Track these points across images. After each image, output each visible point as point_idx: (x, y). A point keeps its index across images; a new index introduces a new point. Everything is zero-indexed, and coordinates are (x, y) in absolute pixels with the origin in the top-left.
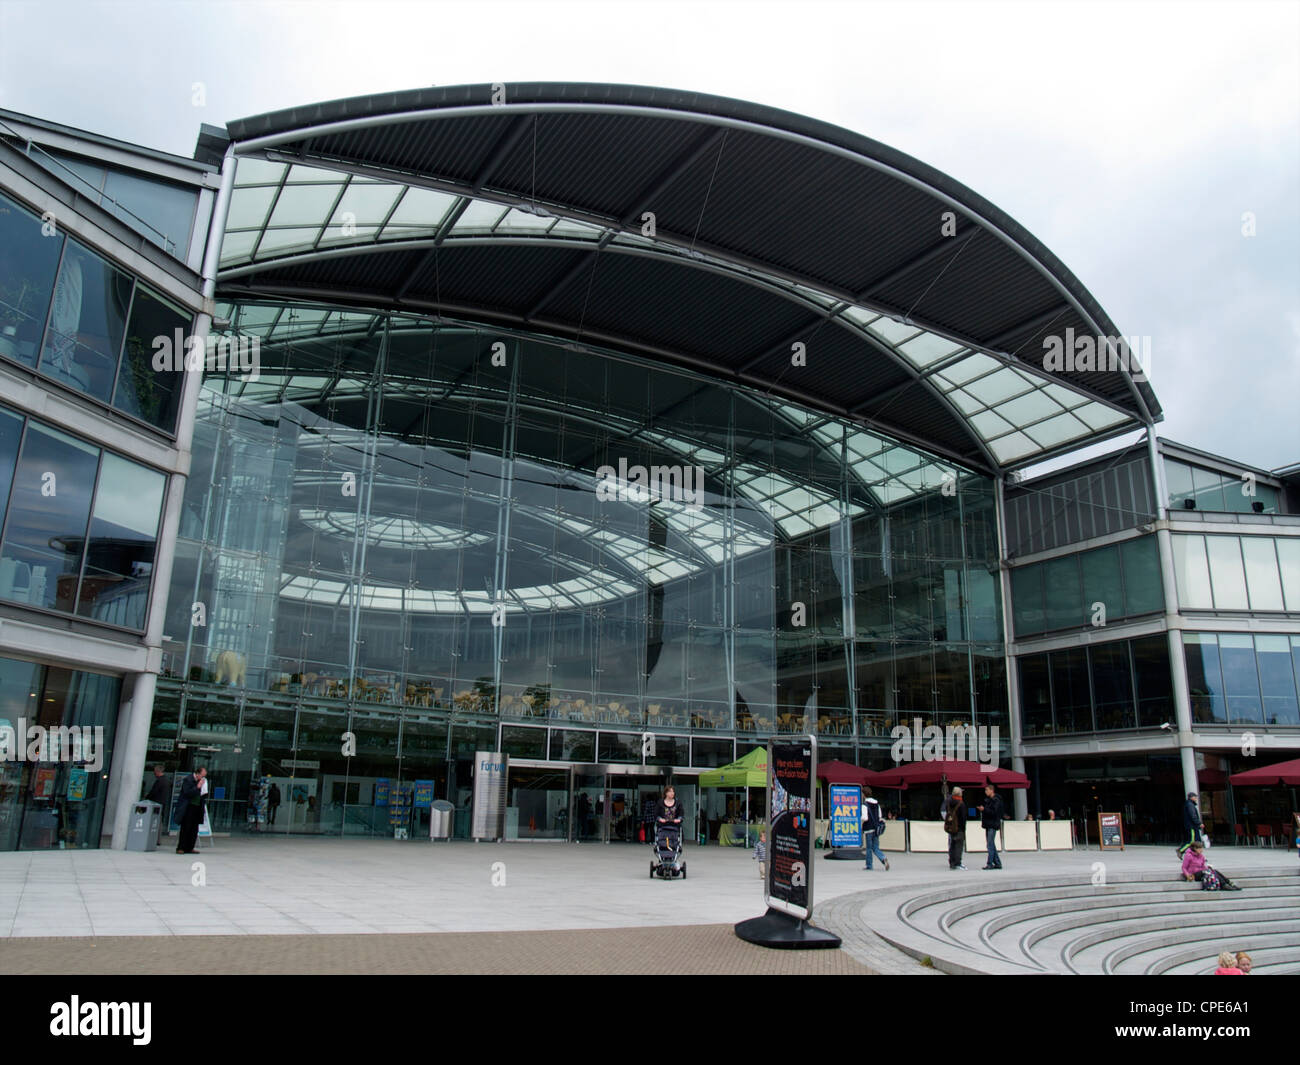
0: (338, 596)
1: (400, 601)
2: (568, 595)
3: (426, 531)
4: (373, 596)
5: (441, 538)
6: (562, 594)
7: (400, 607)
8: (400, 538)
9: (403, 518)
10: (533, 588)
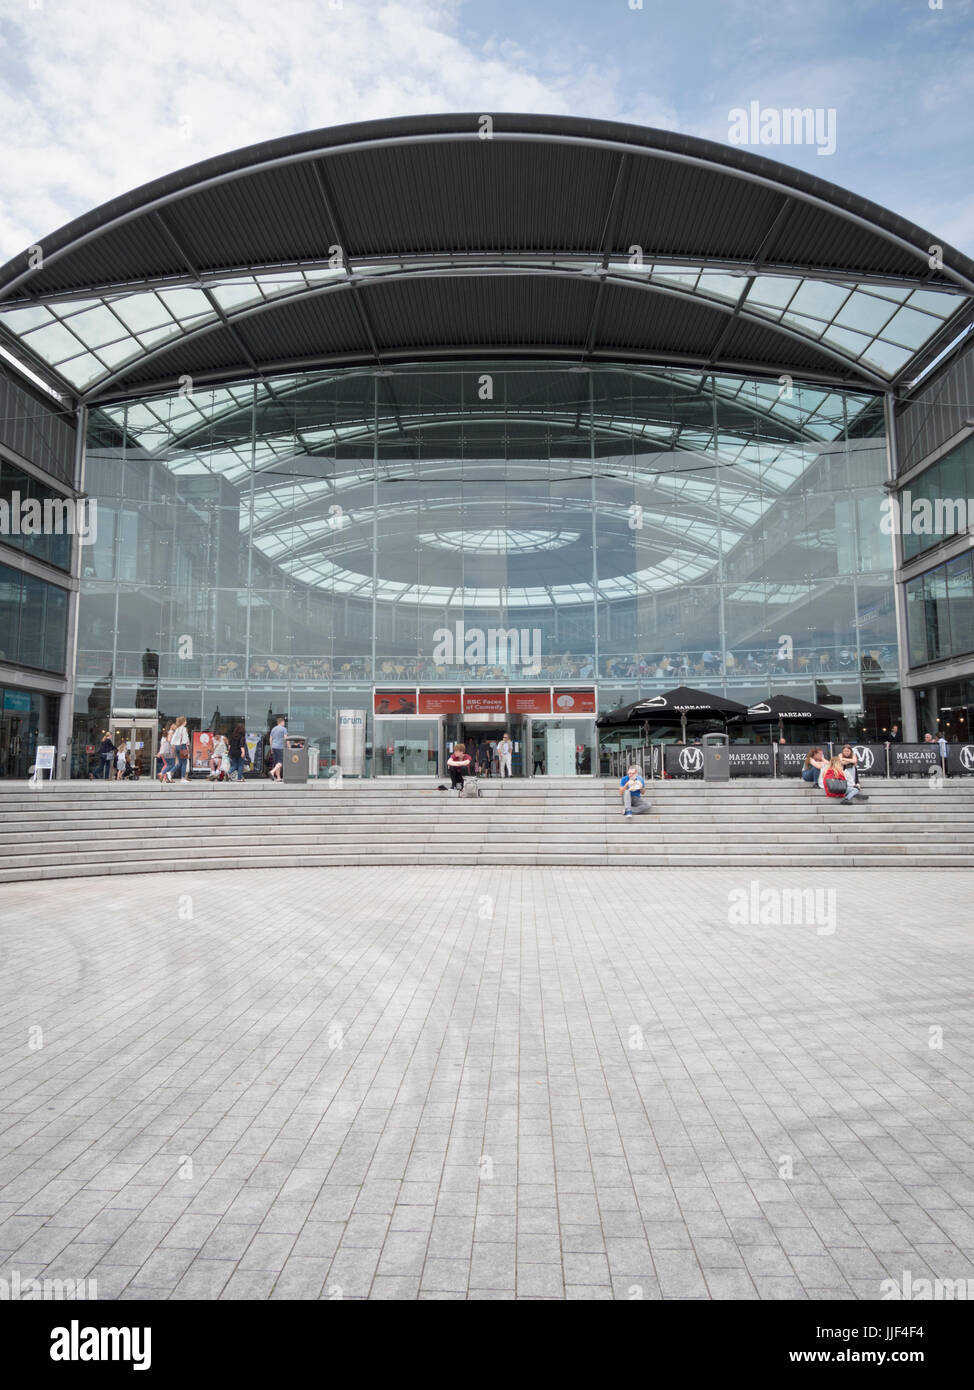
0: (447, 598)
1: (498, 599)
2: (674, 573)
3: (519, 538)
4: (475, 597)
5: (544, 540)
6: (669, 574)
7: (498, 604)
8: (497, 546)
9: (498, 529)
10: (645, 571)
